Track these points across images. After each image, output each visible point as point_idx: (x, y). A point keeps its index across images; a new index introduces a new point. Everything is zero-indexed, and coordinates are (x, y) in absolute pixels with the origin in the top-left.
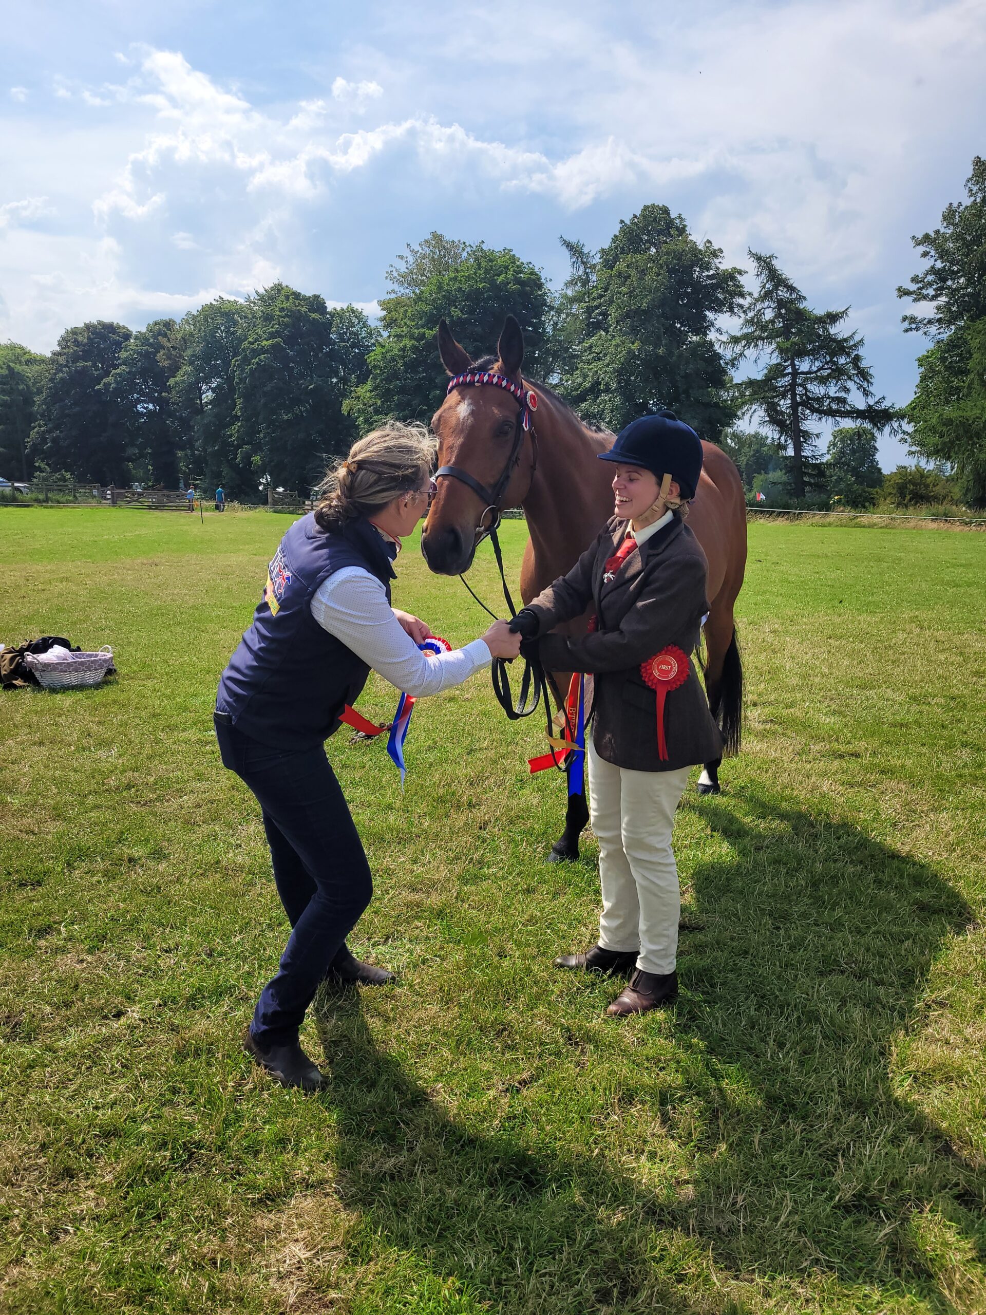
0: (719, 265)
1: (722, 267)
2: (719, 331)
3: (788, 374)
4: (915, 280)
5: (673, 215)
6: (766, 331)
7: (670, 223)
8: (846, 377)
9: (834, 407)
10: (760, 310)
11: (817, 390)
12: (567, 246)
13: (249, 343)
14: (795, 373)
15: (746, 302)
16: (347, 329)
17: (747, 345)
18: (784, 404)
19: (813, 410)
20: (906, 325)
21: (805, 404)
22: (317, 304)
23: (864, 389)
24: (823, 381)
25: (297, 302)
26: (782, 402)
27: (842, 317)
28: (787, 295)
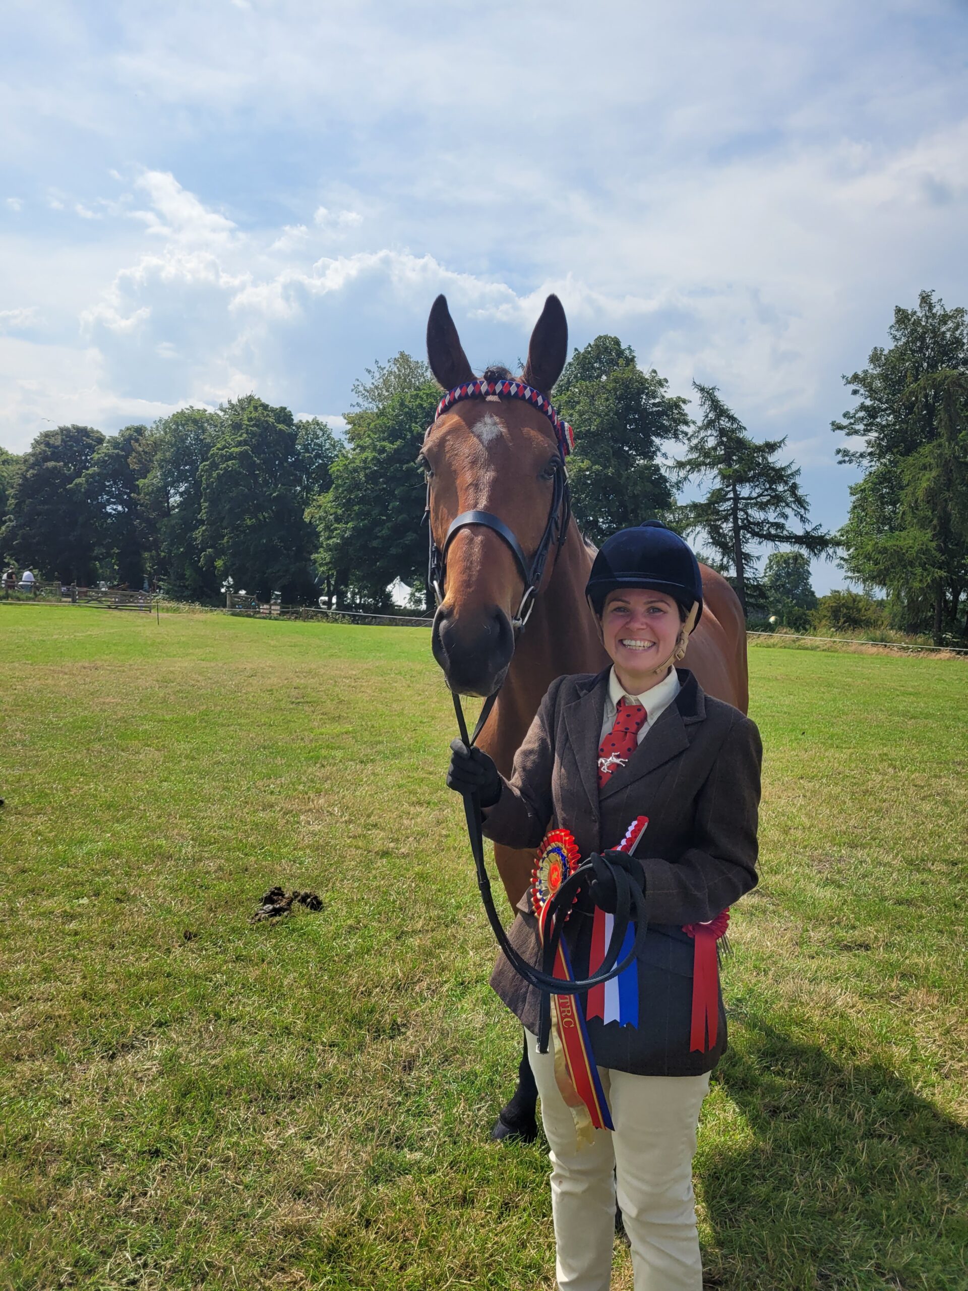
0: (664, 394)
1: (668, 396)
2: (665, 455)
3: (730, 499)
4: (846, 415)
5: (623, 346)
6: (709, 457)
7: (620, 353)
8: (784, 504)
9: (773, 532)
10: (703, 438)
11: (757, 515)
13: (219, 449)
14: (737, 499)
15: (690, 430)
16: (312, 441)
17: (692, 470)
18: (727, 527)
19: (755, 534)
20: (840, 457)
21: (744, 527)
22: (284, 416)
23: (802, 516)
24: (762, 507)
25: (265, 413)
26: (724, 525)
27: (780, 447)
28: (728, 425)
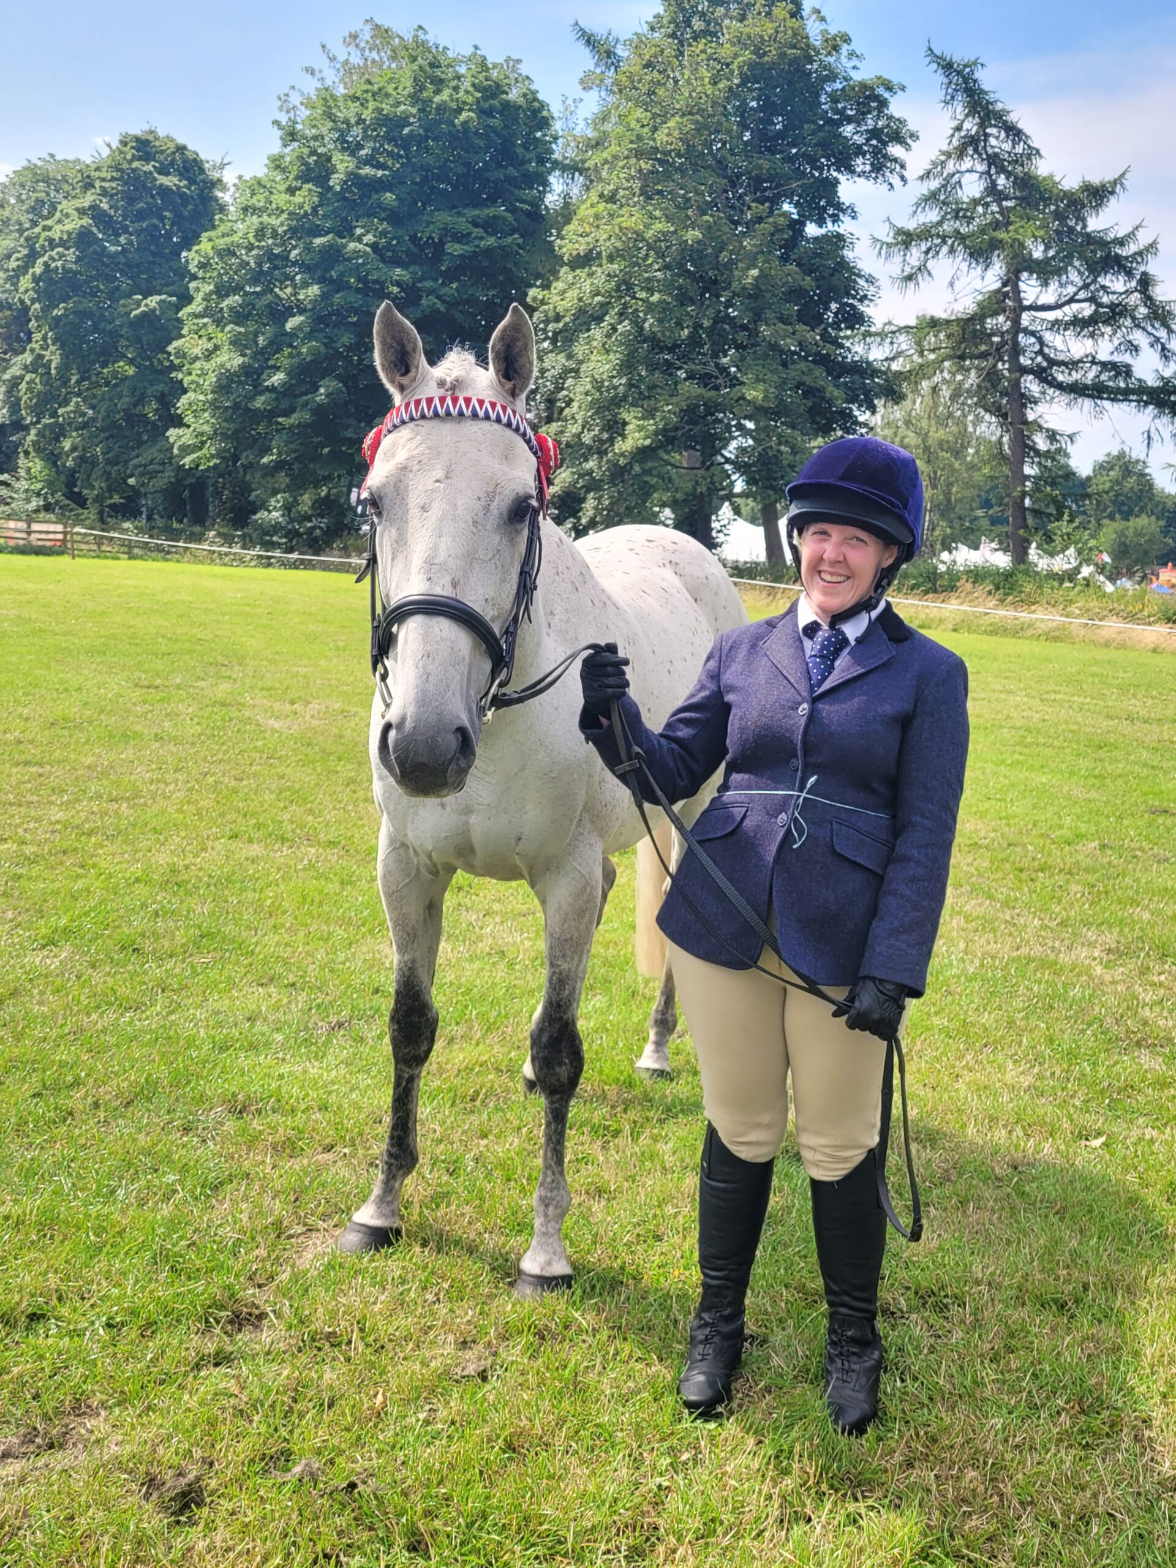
0: (850, 72)
1: (857, 76)
8: (1128, 322)
9: (1105, 381)
10: (950, 178)
11: (1068, 345)
12: (588, 42)
14: (1019, 309)
17: (932, 251)
19: (1059, 386)
21: (1038, 371)
23: (1164, 348)
27: (1112, 193)
28: (1007, 146)
